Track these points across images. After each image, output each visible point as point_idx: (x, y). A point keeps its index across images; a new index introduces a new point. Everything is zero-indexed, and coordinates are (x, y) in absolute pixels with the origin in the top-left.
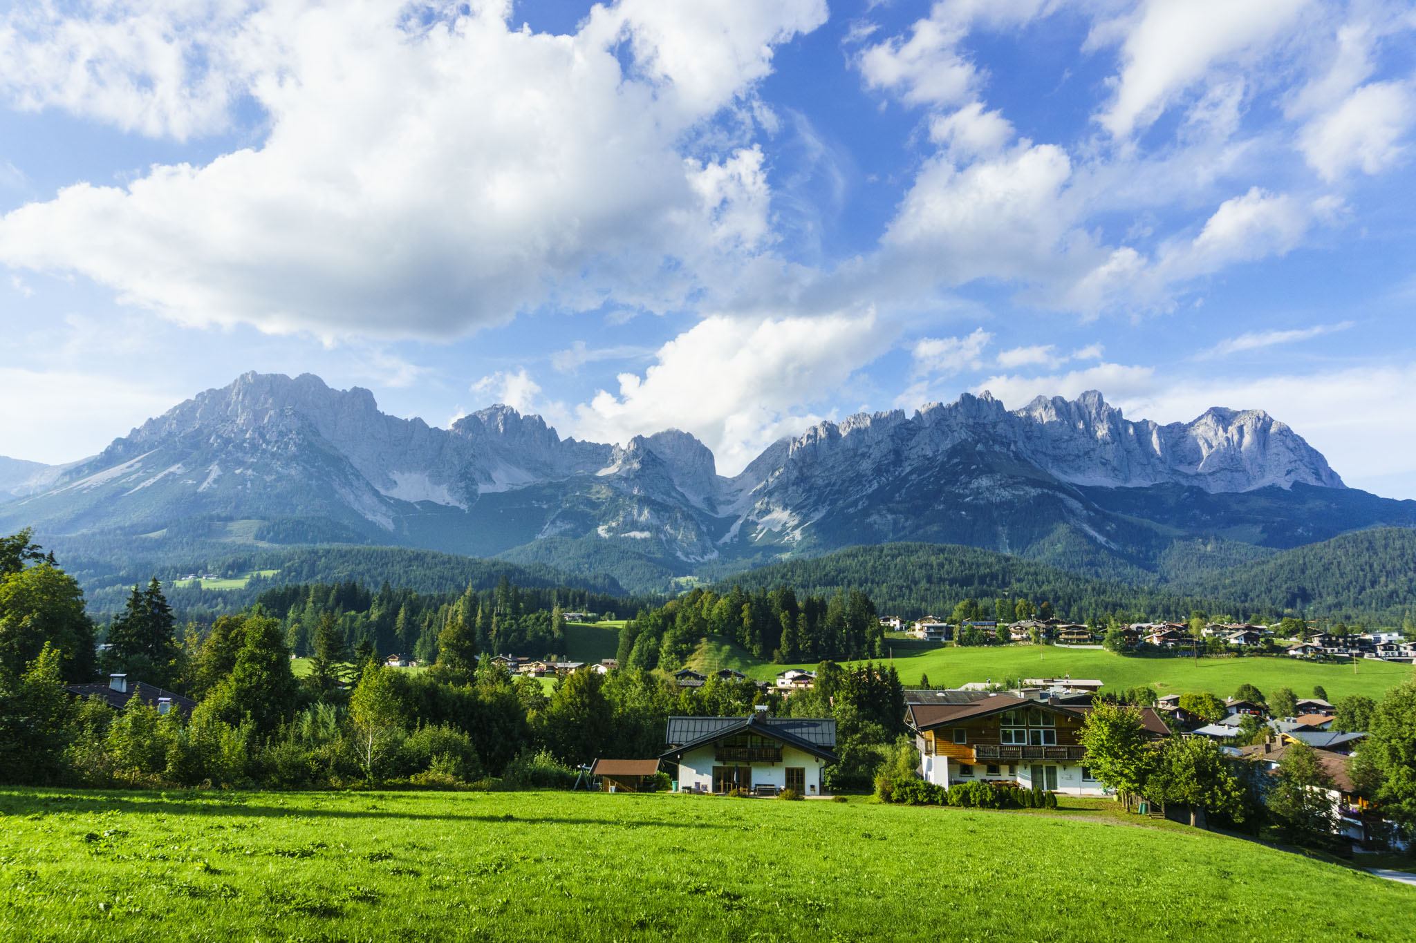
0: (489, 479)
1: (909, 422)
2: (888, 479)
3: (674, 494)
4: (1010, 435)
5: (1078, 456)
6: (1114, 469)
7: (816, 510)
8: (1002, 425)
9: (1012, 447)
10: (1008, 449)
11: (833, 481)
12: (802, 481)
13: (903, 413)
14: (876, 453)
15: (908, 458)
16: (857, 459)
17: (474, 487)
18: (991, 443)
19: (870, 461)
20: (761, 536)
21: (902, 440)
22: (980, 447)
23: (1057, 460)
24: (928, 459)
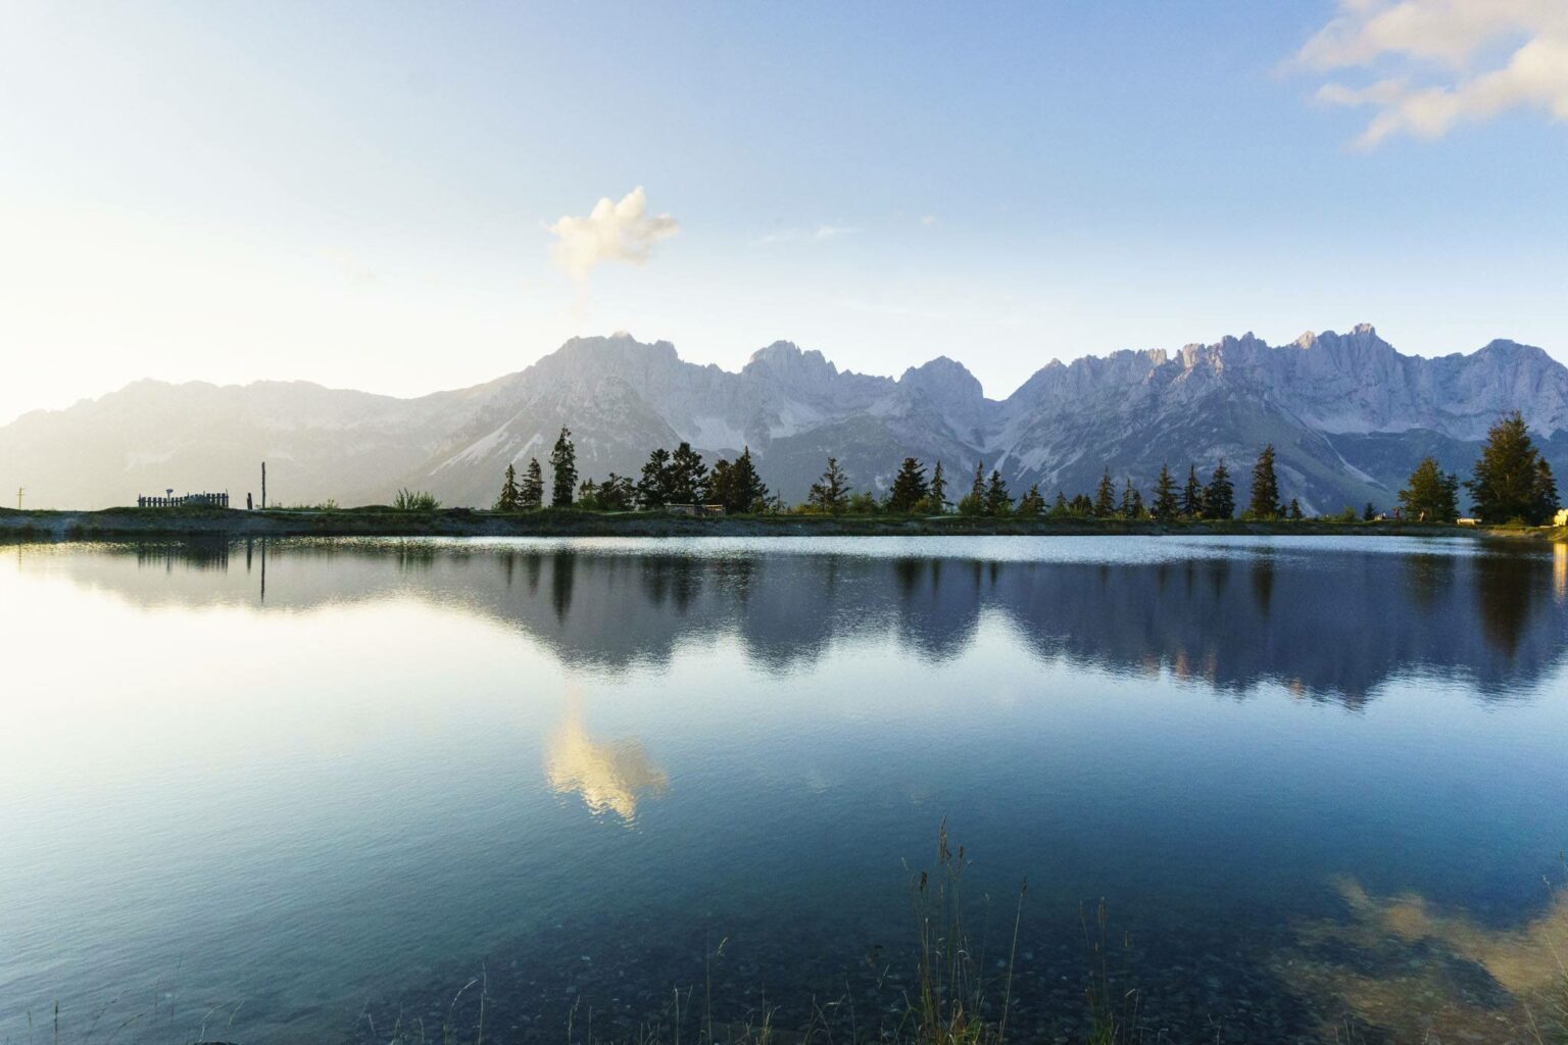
0: (779, 423)
1: (1169, 363)
2: (1142, 425)
3: (944, 431)
4: (1267, 381)
5: (1339, 398)
6: (1373, 412)
7: (1074, 451)
8: (1259, 370)
9: (1266, 397)
10: (1261, 398)
11: (1092, 421)
12: (1064, 419)
13: (1165, 352)
14: (1134, 396)
15: (1164, 403)
16: (1118, 398)
17: (766, 433)
18: (1245, 392)
19: (1128, 404)
20: (1020, 476)
21: (1161, 383)
22: (1232, 397)
23: (1314, 401)
24: (1183, 406)
